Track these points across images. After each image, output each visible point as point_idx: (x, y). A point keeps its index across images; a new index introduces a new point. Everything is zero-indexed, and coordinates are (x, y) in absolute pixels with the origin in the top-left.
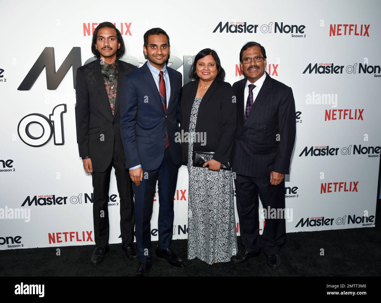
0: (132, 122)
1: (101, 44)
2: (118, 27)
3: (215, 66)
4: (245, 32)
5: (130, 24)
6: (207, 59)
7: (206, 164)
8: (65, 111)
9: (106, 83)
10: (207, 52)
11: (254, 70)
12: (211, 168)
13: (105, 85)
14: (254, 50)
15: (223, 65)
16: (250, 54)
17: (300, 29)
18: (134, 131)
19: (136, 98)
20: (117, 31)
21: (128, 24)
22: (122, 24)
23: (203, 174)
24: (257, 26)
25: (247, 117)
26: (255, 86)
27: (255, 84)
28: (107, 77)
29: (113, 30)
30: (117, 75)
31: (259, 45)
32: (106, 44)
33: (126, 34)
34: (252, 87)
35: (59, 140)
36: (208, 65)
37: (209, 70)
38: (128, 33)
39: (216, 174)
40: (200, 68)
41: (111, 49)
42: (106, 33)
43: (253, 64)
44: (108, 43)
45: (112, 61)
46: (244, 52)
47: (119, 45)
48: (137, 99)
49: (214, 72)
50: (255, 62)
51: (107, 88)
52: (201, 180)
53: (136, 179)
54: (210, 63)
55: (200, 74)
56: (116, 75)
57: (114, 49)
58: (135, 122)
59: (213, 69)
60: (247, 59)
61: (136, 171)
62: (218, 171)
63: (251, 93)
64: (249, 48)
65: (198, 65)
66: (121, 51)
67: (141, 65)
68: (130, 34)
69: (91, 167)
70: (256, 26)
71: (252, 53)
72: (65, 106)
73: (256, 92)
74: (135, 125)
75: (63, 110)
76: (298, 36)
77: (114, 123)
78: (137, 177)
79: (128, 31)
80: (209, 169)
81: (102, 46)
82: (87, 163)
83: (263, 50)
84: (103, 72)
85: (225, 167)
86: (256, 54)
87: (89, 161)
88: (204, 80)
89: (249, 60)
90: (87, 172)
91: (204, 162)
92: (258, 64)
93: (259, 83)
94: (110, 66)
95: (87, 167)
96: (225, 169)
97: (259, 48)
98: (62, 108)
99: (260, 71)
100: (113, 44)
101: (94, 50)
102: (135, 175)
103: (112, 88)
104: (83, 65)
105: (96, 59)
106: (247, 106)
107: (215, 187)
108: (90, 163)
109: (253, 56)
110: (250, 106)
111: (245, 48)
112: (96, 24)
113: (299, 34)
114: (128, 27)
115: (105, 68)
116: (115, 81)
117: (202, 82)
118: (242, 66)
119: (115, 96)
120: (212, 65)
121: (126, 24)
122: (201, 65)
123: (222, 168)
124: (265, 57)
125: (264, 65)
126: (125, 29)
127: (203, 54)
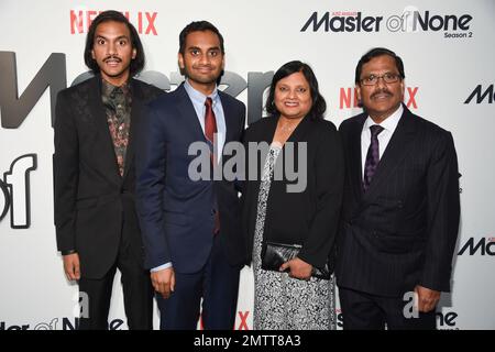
0: (156, 187)
1: (101, 51)
2: (134, 21)
3: (308, 92)
4: (359, 30)
5: (155, 14)
6: (294, 80)
7: (285, 266)
8: (34, 167)
9: (110, 120)
10: (294, 67)
11: (382, 96)
12: (293, 273)
13: (110, 124)
14: (383, 62)
15: (323, 90)
16: (376, 70)
17: (462, 23)
18: (159, 202)
19: (162, 144)
20: (131, 27)
21: (151, 15)
22: (140, 14)
23: (279, 284)
24: (381, 18)
25: (368, 183)
26: (383, 129)
27: (382, 124)
28: (113, 109)
29: (124, 26)
30: (131, 105)
31: (391, 54)
32: (111, 52)
33: (147, 32)
34: (376, 130)
35: (20, 219)
36: (296, 90)
37: (296, 98)
38: (151, 32)
39: (302, 286)
40: (281, 96)
41: (120, 60)
42: (111, 32)
43: (381, 86)
44: (115, 50)
45: (122, 82)
46: (365, 65)
47: (135, 52)
48: (165, 146)
49: (306, 102)
50: (385, 83)
51: (113, 128)
52: (276, 295)
53: (162, 287)
54: (299, 87)
55: (280, 106)
56: (127, 105)
57: (126, 61)
58: (162, 186)
59: (304, 97)
60: (369, 78)
61: (163, 273)
62: (307, 279)
63: (375, 142)
64: (375, 59)
65: (277, 90)
66: (137, 62)
67: (174, 88)
68: (155, 33)
69: (77, 269)
70: (379, 19)
71: (379, 67)
72: (34, 157)
73: (384, 140)
74: (162, 191)
75: (31, 165)
76: (457, 36)
77: (122, 191)
78: (165, 284)
79: (151, 27)
80: (292, 276)
81: (104, 55)
82: (71, 262)
83: (398, 63)
84: (105, 99)
85: (319, 273)
86: (387, 68)
87: (74, 258)
88: (288, 117)
89: (374, 81)
90: (70, 279)
91: (281, 262)
92: (390, 87)
93: (391, 124)
94: (117, 89)
95: (71, 270)
96: (320, 277)
97: (393, 60)
98: (29, 162)
99: (393, 99)
100: (123, 51)
101: (89, 59)
102: (160, 280)
103: (121, 128)
104: (69, 86)
105: (92, 76)
106: (367, 165)
107: (302, 309)
108: (77, 262)
109: (381, 73)
110: (373, 164)
111: (365, 59)
112: (95, 13)
113: (459, 31)
114: (151, 19)
115: (109, 93)
116: (126, 116)
117: (283, 120)
118: (358, 91)
119: (125, 142)
120: (303, 90)
121: (147, 14)
122: (283, 89)
123: (313, 275)
124: (402, 76)
125: (400, 90)
126: (146, 24)
127: (287, 70)
